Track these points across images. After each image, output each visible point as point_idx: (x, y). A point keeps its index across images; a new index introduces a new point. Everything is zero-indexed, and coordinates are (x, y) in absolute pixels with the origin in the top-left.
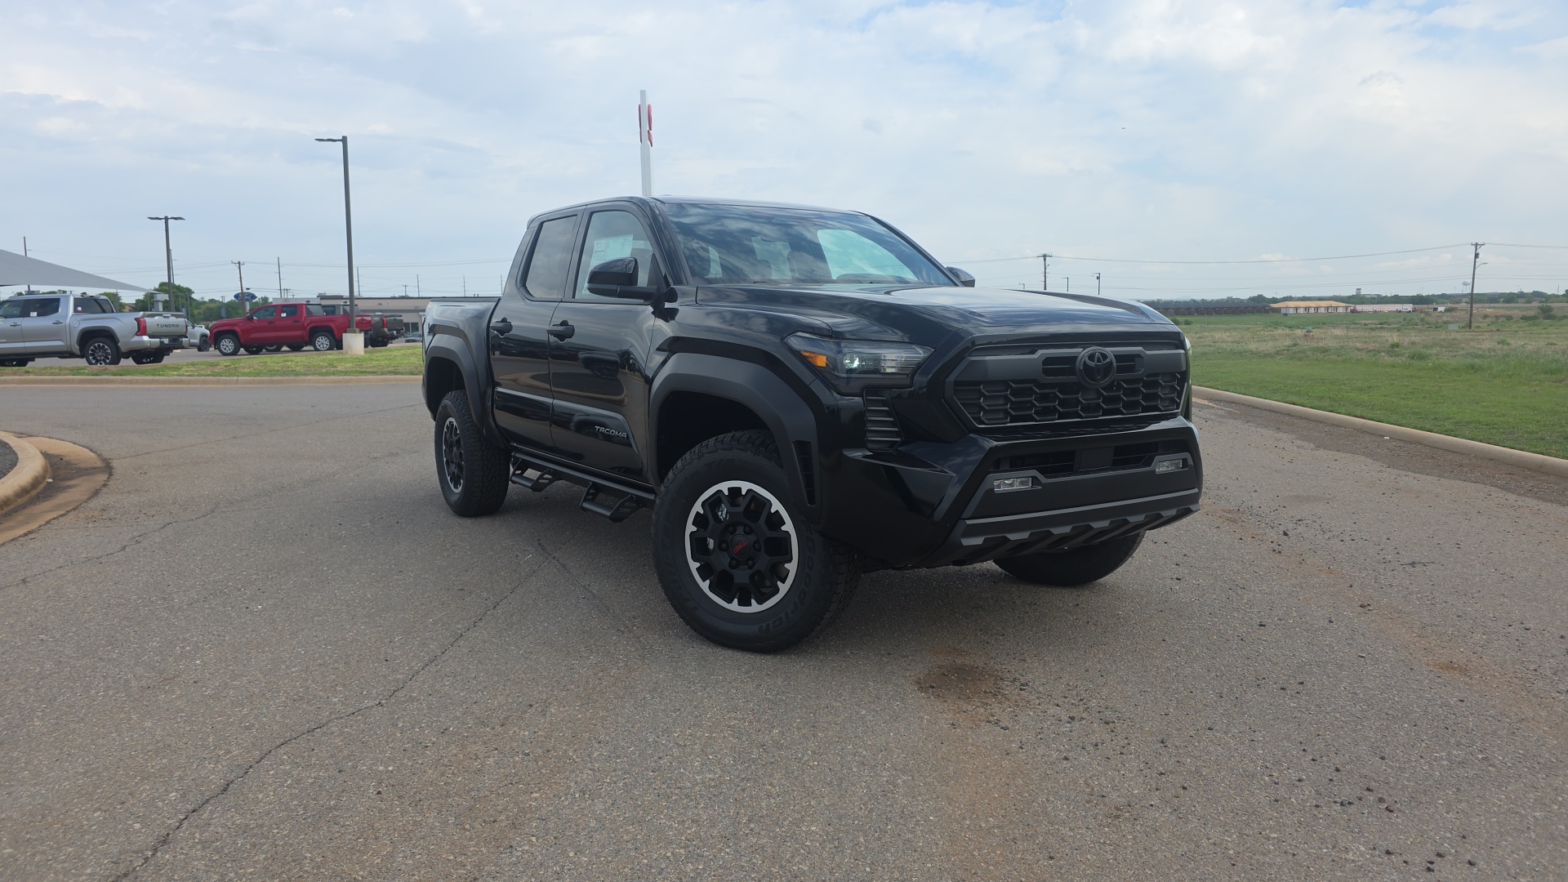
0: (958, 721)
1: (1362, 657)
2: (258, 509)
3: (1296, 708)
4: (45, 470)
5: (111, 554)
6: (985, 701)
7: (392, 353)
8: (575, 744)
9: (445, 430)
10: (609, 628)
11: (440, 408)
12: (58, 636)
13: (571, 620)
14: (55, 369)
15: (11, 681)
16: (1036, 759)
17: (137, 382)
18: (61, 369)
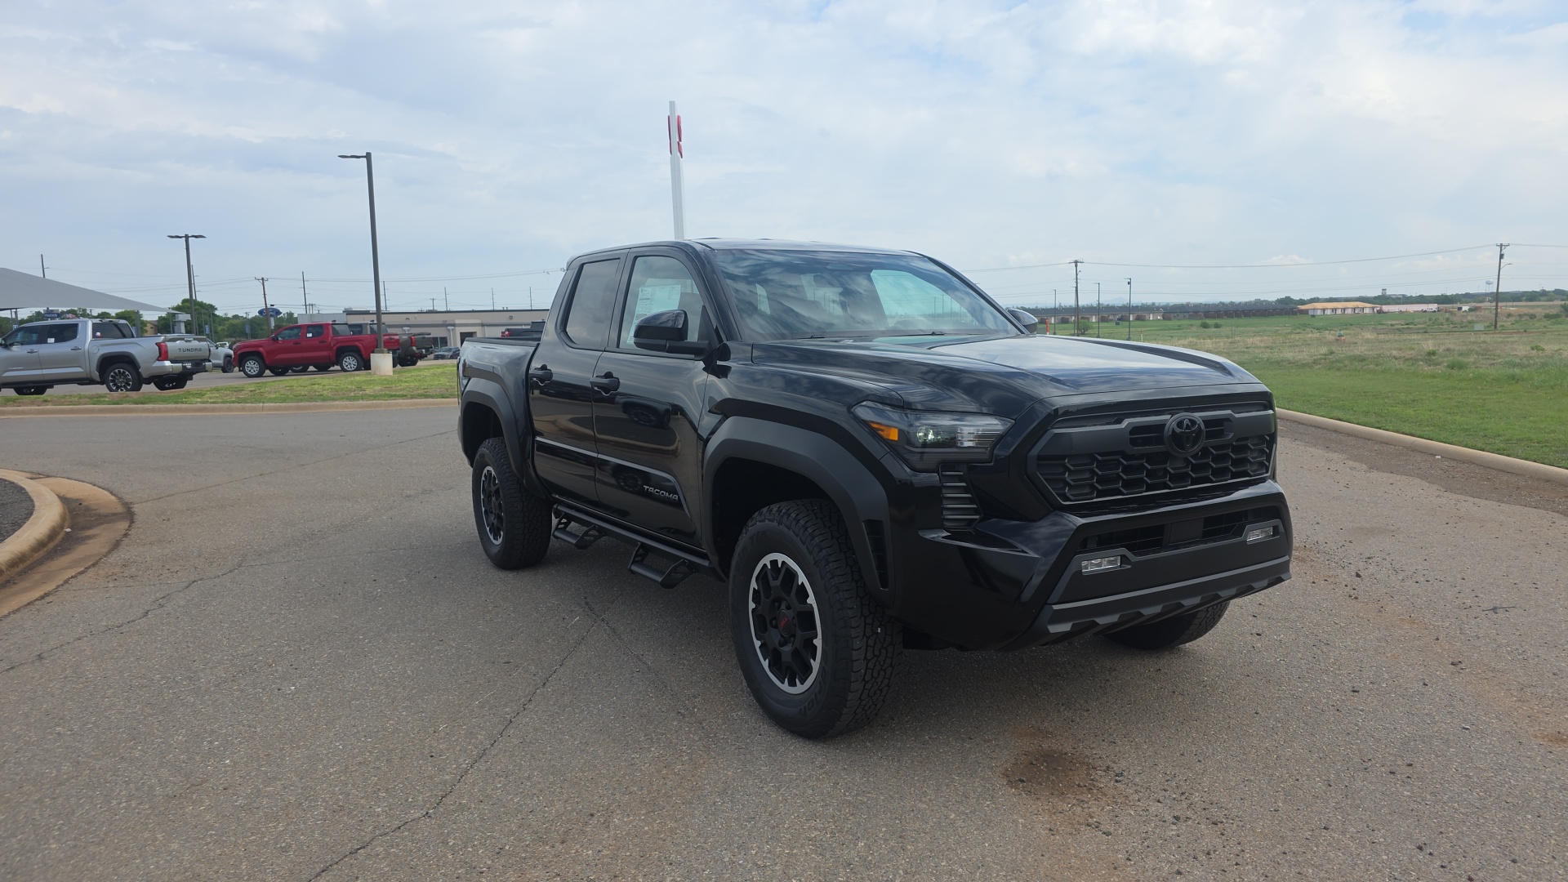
0: (1055, 824)
1: (1467, 729)
2: (288, 561)
3: (1410, 797)
4: (63, 518)
5: (133, 621)
6: (1081, 797)
7: (422, 373)
8: (644, 867)
9: (483, 478)
10: (668, 710)
11: (477, 457)
12: (76, 728)
13: (627, 700)
14: (74, 397)
15: (25, 789)
16: (1146, 874)
17: (160, 410)
18: (80, 397)
